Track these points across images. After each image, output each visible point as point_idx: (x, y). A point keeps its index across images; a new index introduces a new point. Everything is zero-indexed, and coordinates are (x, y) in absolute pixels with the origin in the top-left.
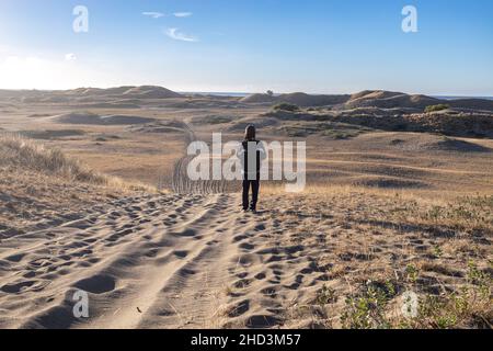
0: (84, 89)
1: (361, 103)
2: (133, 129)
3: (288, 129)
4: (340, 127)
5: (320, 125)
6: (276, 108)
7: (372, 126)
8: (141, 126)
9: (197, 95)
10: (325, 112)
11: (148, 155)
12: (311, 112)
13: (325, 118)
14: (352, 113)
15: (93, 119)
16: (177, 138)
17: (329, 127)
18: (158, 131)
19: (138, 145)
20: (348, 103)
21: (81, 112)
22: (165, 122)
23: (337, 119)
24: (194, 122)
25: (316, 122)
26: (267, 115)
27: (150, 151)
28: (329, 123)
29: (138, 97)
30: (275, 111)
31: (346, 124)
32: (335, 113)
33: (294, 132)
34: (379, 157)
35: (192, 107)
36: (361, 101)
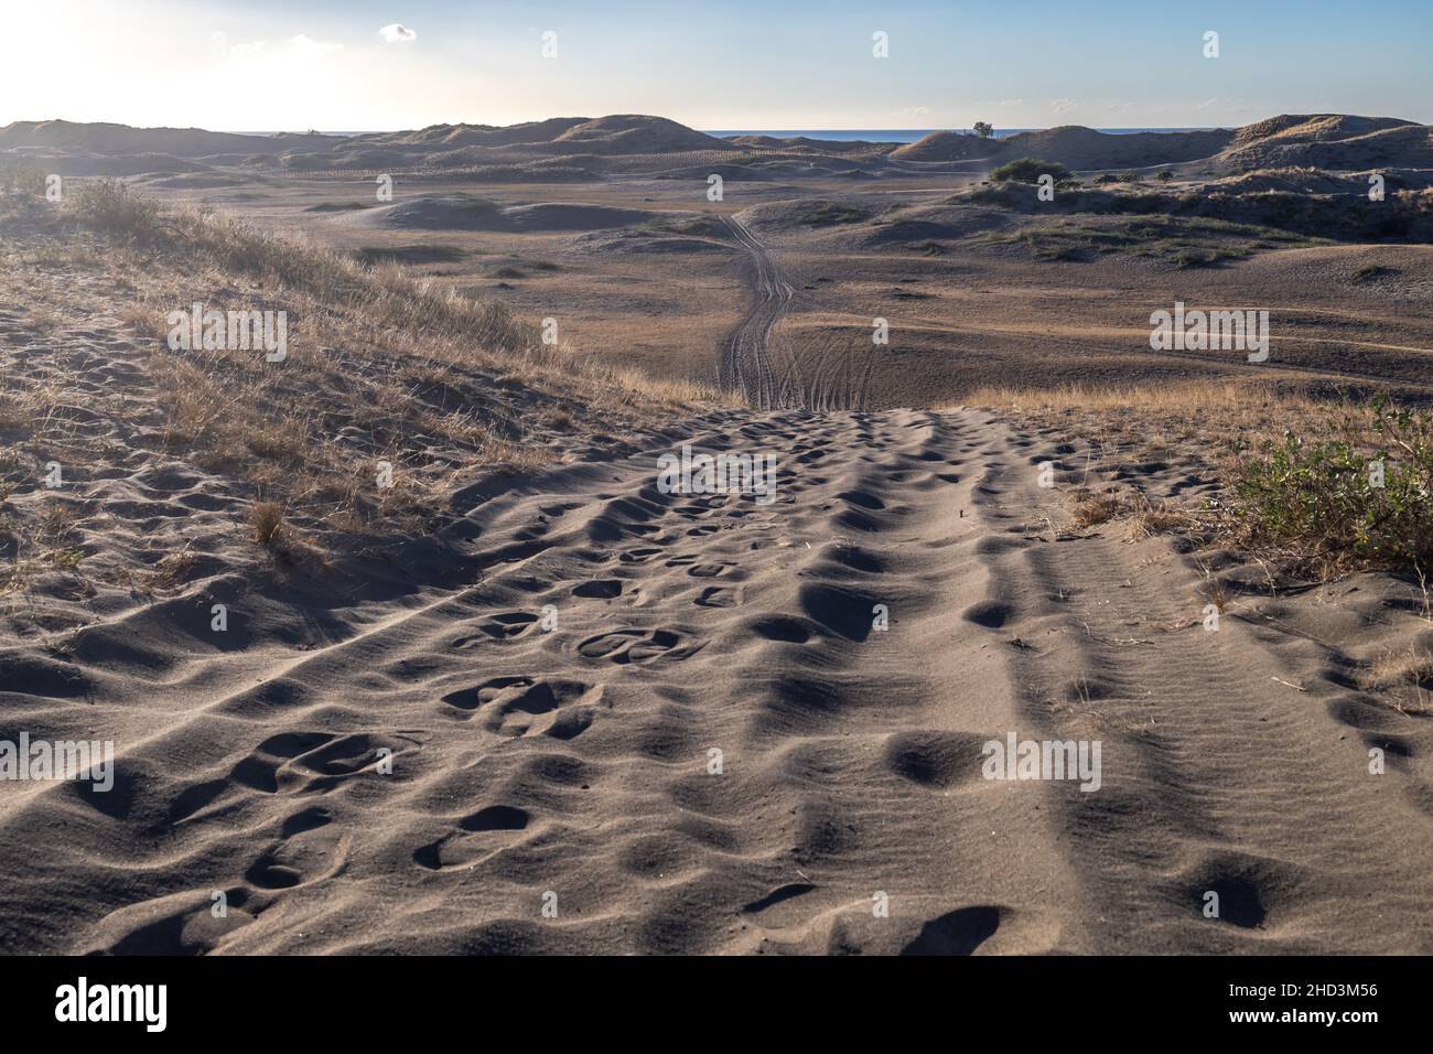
0: (445, 129)
1: (1266, 155)
2: (595, 244)
3: (1039, 240)
4: (1198, 231)
5: (1136, 227)
6: (1001, 177)
7: (1298, 227)
8: (615, 236)
9: (767, 140)
10: (1152, 186)
11: (642, 318)
12: (1108, 188)
13: (1154, 204)
14: (1237, 188)
15: (483, 216)
16: (716, 270)
17: (1163, 232)
18: (662, 247)
19: (612, 288)
20: (1223, 157)
21: (448, 195)
22: (681, 224)
23: (1193, 205)
24: (763, 223)
25: (1126, 218)
26: (978, 198)
27: (650, 307)
28: (1164, 218)
29: (600, 148)
30: (999, 187)
31: (1216, 223)
32: (1184, 186)
33: (1055, 249)
34: (1317, 322)
35: (751, 177)
36: (1266, 149)
